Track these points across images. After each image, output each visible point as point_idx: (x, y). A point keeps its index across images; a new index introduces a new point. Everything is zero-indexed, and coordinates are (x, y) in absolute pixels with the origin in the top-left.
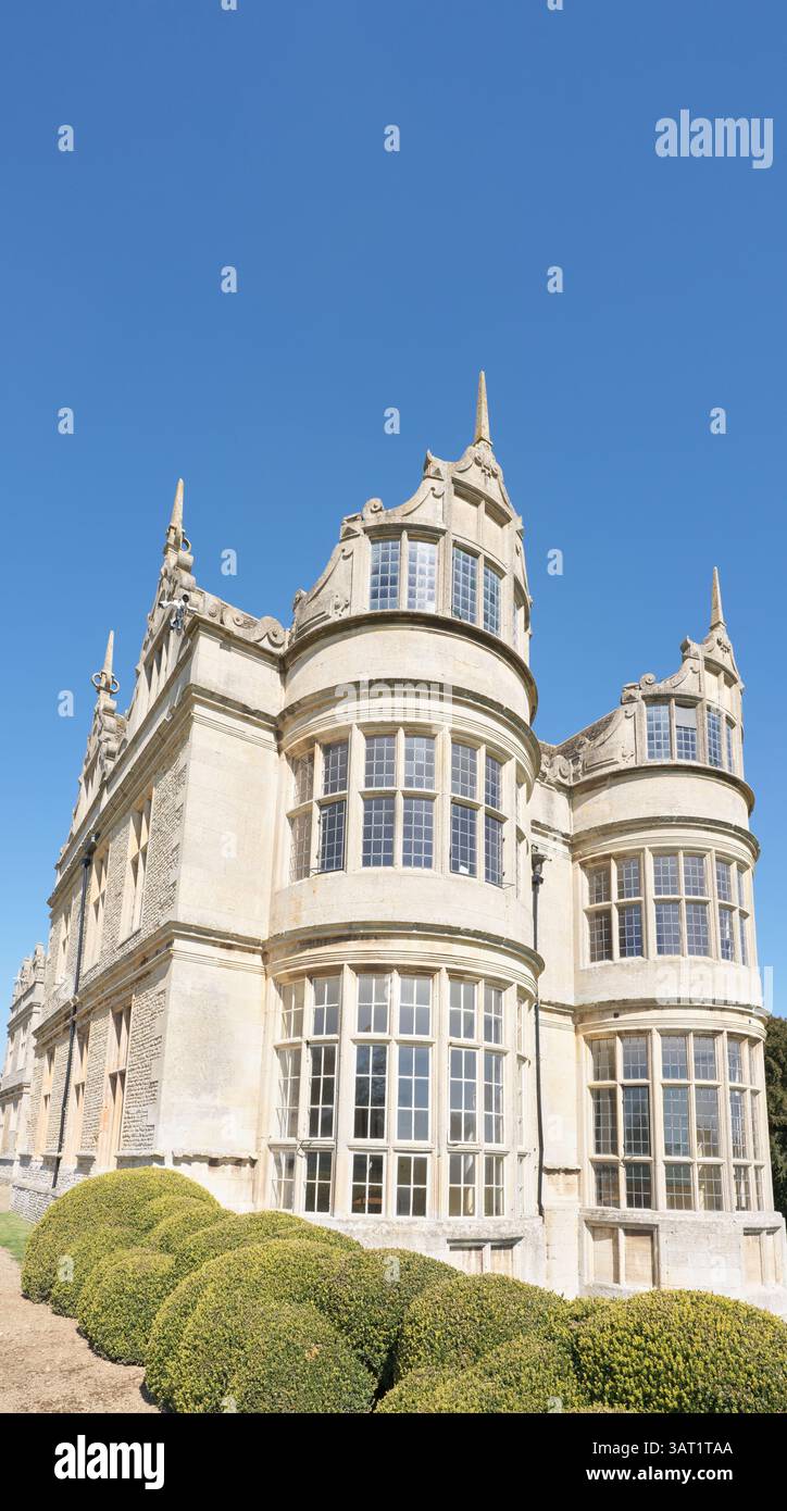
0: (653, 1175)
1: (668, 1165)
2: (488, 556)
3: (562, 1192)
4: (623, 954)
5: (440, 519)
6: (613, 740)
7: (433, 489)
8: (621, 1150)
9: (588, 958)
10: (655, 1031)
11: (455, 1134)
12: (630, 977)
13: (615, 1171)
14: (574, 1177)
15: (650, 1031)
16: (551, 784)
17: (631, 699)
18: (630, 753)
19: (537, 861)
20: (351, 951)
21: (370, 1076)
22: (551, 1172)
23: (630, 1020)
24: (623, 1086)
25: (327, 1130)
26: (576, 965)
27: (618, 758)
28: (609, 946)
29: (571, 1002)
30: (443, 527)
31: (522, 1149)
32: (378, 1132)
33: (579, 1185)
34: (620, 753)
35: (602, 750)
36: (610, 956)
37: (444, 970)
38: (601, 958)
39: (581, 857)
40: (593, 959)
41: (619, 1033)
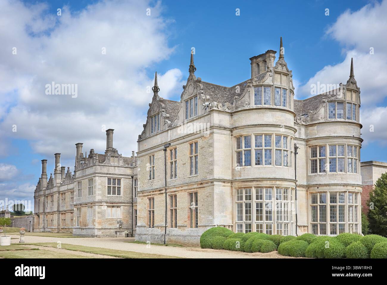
0: (327, 227)
1: (331, 224)
2: (283, 87)
3: (303, 231)
4: (320, 172)
5: (271, 82)
6: (319, 113)
7: (270, 75)
8: (319, 221)
9: (310, 172)
10: (328, 192)
11: (278, 219)
12: (322, 178)
13: (317, 226)
14: (306, 228)
15: (327, 192)
16: (300, 125)
17: (324, 102)
18: (323, 117)
19: (296, 148)
20: (254, 183)
21: (259, 209)
22: (299, 226)
23: (321, 189)
24: (319, 205)
25: (250, 220)
26: (307, 174)
27: (320, 118)
28: (316, 169)
29: (305, 184)
30: (272, 84)
31: (292, 222)
32: (261, 219)
33: (307, 230)
34: (320, 117)
35: (315, 116)
36: (316, 172)
37: (275, 187)
38: (314, 172)
39: (309, 145)
40: (312, 173)
41: (319, 192)
